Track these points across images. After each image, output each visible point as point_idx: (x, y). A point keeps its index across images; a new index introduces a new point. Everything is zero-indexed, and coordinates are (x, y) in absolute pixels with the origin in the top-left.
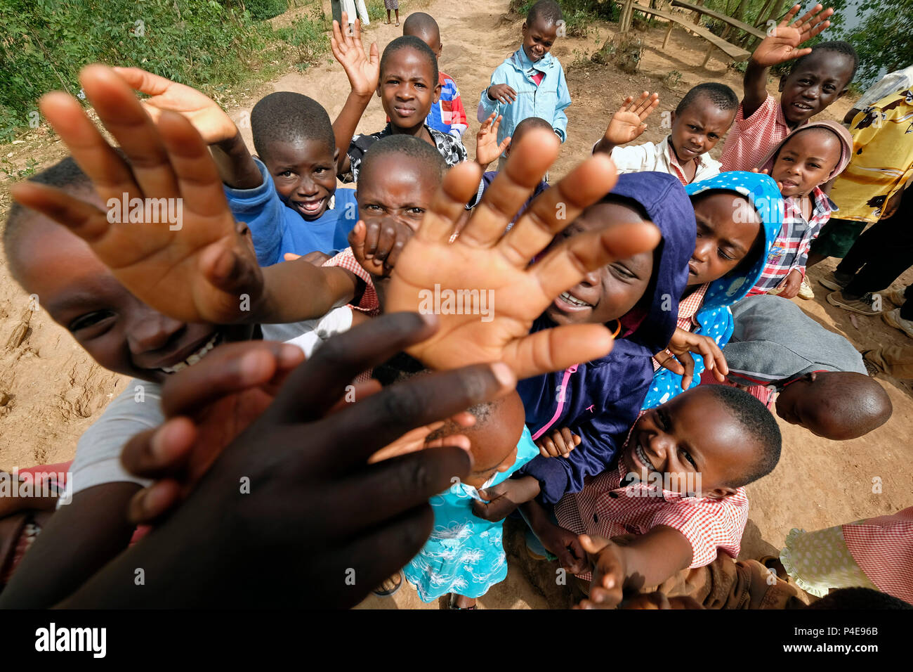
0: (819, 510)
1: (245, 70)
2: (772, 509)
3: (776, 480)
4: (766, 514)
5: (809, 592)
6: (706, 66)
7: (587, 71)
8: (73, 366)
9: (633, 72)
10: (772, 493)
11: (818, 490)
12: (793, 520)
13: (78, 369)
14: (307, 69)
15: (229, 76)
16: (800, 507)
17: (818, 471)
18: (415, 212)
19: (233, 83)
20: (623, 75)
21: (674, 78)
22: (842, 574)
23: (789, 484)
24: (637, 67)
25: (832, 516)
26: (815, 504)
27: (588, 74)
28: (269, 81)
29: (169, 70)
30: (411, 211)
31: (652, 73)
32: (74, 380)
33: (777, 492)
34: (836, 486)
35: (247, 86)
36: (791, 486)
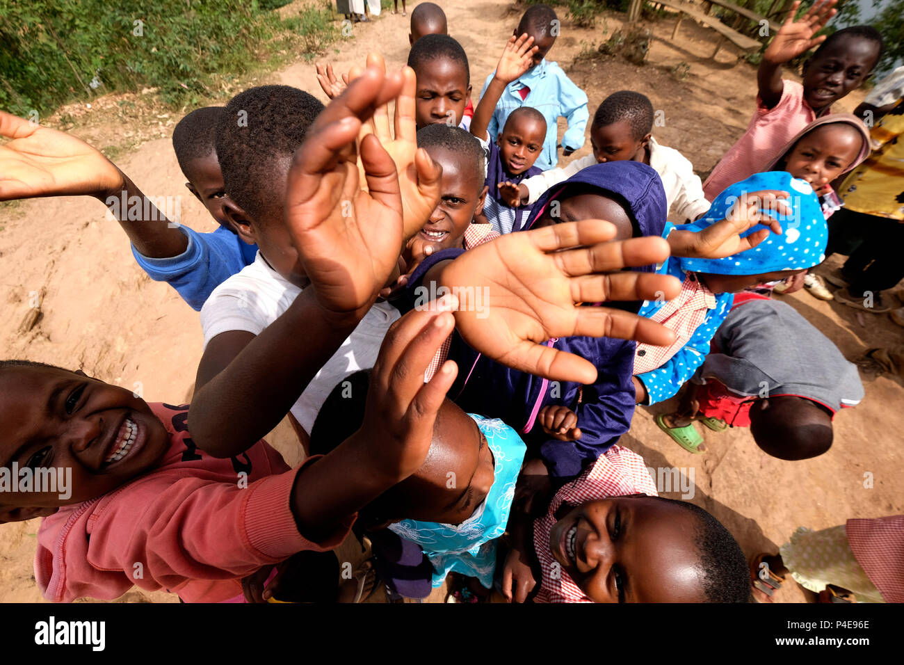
0: (818, 508)
1: (252, 59)
2: (770, 506)
3: (776, 477)
4: (764, 511)
5: (805, 586)
6: (717, 58)
7: (594, 62)
8: (82, 350)
9: (641, 63)
10: (771, 490)
11: (818, 489)
12: (792, 518)
13: (87, 353)
14: (314, 59)
15: (237, 66)
16: (799, 505)
17: (819, 469)
18: (454, 201)
19: (241, 73)
20: (631, 66)
21: (682, 70)
22: (840, 569)
23: (788, 482)
24: (645, 58)
25: (831, 515)
26: (814, 502)
27: (595, 65)
28: (276, 70)
29: (178, 60)
30: (450, 201)
31: (660, 64)
32: (83, 364)
33: (775, 490)
34: (836, 484)
35: (255, 75)
36: (790, 484)
